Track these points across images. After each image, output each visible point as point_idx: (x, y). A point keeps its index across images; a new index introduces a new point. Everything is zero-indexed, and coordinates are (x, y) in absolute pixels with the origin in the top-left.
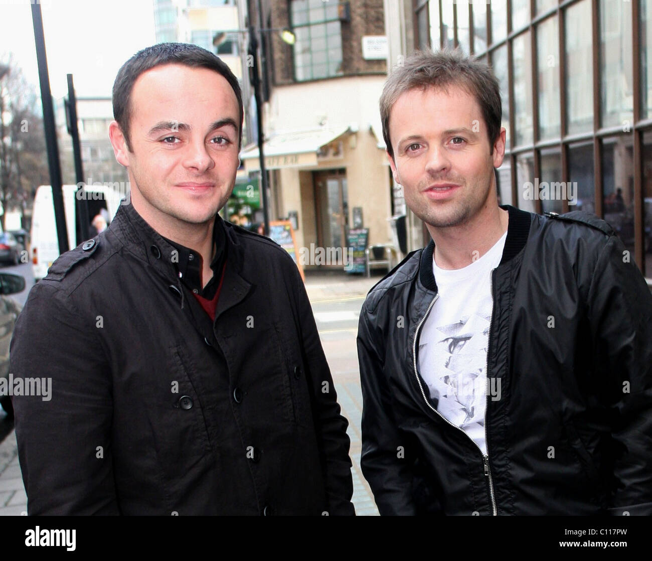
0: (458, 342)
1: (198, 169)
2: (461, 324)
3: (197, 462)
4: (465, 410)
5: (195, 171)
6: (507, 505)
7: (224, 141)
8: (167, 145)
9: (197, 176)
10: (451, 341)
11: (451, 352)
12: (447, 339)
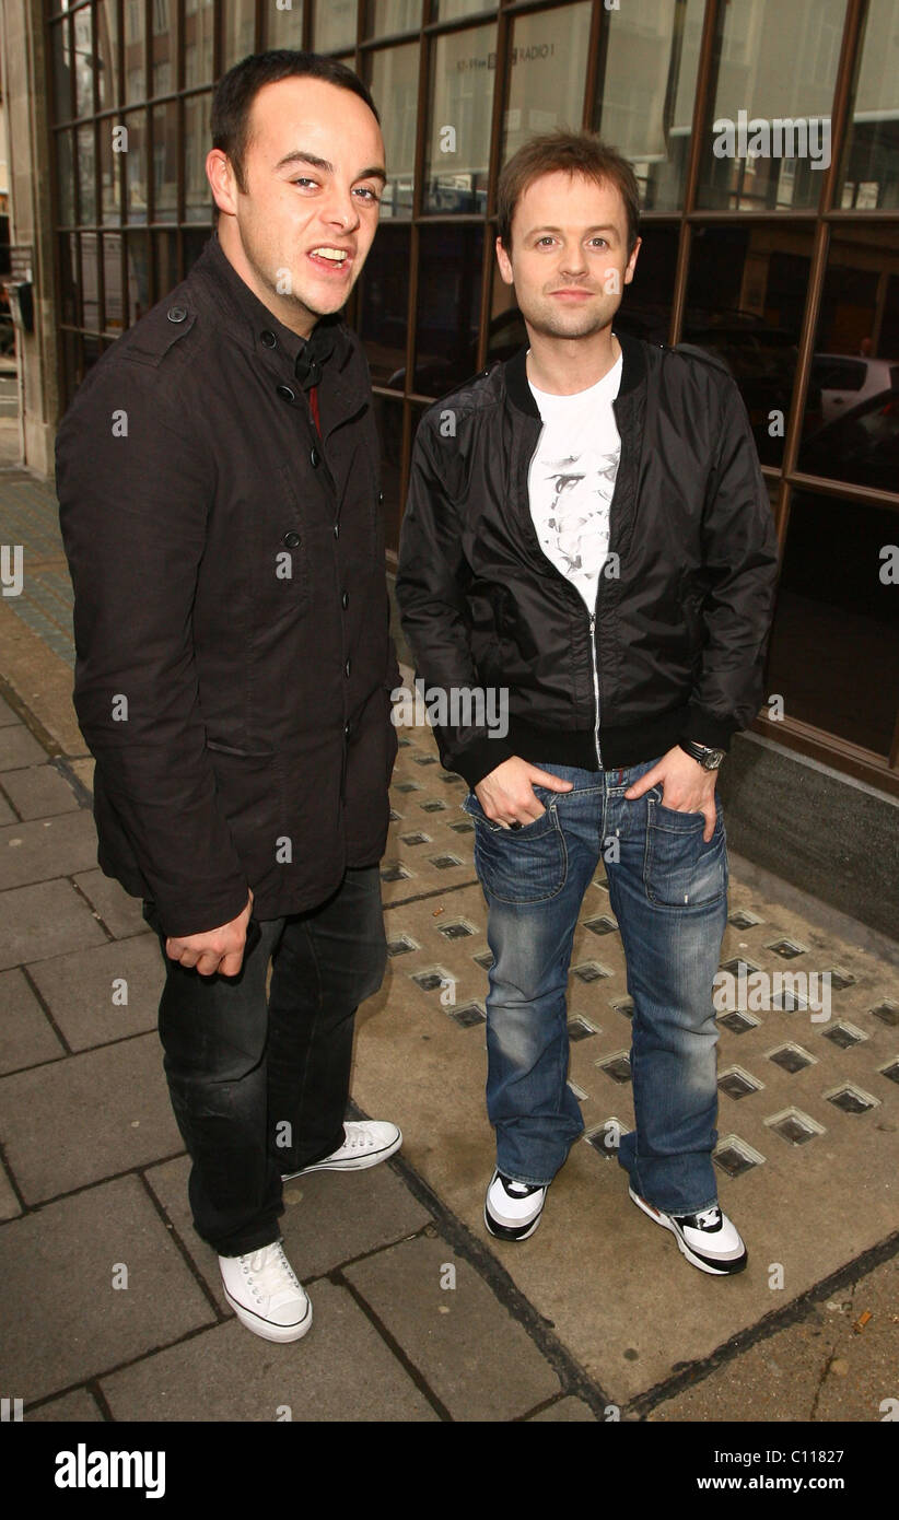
0: (568, 480)
1: (343, 227)
2: (572, 460)
3: (291, 610)
4: (566, 559)
5: (338, 229)
6: (612, 669)
7: (368, 195)
8: (300, 190)
9: (339, 236)
10: (558, 478)
11: (558, 492)
12: (555, 476)
